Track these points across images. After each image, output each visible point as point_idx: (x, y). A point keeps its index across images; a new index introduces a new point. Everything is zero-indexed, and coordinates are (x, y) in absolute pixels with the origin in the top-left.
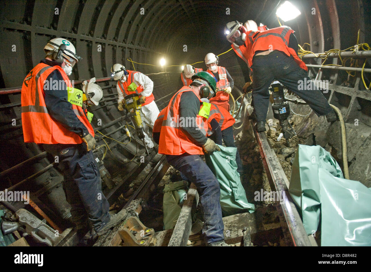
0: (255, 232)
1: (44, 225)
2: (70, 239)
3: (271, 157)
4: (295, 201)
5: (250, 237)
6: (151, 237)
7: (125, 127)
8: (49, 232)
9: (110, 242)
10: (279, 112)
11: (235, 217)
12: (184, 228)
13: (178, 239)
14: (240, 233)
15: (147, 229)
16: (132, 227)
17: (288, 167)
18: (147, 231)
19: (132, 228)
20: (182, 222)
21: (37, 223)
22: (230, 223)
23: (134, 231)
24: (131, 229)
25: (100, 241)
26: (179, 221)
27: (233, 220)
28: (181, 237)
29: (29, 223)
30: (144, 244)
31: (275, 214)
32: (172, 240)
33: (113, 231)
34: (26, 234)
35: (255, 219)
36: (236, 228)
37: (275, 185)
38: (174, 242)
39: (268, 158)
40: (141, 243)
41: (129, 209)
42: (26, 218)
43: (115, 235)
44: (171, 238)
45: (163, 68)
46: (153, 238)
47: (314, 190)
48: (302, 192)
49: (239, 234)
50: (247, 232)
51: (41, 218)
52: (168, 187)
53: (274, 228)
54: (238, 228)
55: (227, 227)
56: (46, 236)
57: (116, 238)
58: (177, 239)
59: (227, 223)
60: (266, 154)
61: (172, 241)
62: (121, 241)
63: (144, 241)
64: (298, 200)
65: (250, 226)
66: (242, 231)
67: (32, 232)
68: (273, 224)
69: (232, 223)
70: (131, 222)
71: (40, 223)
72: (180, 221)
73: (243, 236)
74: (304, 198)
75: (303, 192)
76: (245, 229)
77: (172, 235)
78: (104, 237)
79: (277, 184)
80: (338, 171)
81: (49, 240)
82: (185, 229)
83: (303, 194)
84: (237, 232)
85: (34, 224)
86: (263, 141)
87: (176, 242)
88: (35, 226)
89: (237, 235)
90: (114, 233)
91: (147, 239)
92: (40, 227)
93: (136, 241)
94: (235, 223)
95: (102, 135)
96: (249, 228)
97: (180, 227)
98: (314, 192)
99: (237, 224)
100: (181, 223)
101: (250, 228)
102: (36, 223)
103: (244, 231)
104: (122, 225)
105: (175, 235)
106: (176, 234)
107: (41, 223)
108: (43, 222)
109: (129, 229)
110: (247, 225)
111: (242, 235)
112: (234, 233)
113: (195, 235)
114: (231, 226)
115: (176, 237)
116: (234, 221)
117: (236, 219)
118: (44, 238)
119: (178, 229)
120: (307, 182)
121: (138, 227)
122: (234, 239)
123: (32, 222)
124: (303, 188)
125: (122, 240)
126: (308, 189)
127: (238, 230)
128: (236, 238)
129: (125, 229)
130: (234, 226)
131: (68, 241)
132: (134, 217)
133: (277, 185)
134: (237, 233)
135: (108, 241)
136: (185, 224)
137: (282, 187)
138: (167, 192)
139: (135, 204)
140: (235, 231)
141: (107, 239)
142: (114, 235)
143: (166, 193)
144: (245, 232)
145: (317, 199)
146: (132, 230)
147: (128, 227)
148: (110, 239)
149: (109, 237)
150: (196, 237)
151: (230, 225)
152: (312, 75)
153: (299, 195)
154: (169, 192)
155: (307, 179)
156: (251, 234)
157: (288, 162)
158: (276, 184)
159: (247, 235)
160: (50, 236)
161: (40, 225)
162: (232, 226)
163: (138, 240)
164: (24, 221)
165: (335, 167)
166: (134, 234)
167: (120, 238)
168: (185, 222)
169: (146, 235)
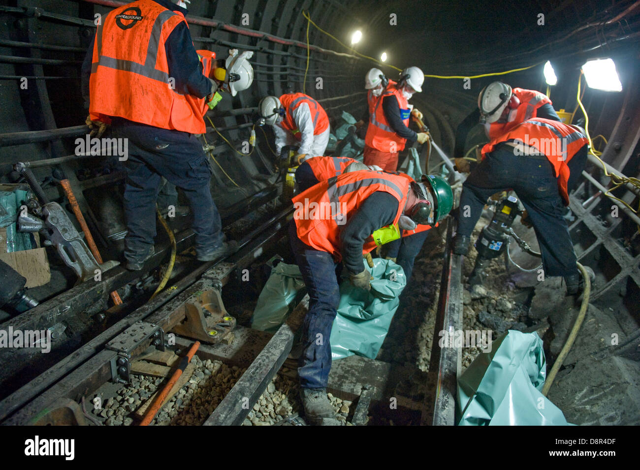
0: (379, 399)
1: (80, 241)
2: (112, 279)
3: (454, 305)
4: (460, 400)
5: (369, 403)
6: (228, 330)
7: (252, 127)
8: (84, 254)
9: (169, 314)
10: (489, 245)
11: (360, 360)
12: (283, 349)
13: (269, 362)
14: (358, 389)
15: (227, 316)
16: (206, 303)
17: (470, 319)
18: (226, 319)
19: (206, 306)
20: (284, 337)
21: (72, 235)
22: (349, 366)
23: (207, 311)
24: (204, 306)
25: (153, 303)
26: (280, 334)
27: (356, 364)
28: (273, 360)
29: (60, 229)
30: (215, 337)
31: (419, 387)
32: (259, 359)
33: (178, 298)
34: (48, 243)
35: (387, 379)
36: (354, 379)
37: (441, 356)
38: (262, 362)
39: (450, 305)
40: (211, 333)
41: (213, 273)
42: (58, 219)
43: (179, 307)
44: (260, 355)
45: (352, 47)
46: (230, 333)
47: (494, 399)
48: (475, 394)
49: (355, 390)
50: (367, 394)
51: (80, 229)
52: (283, 268)
53: (408, 406)
54: (358, 380)
55: (343, 370)
56: (78, 258)
57: (179, 311)
58: (267, 360)
59: (344, 364)
60: (451, 295)
61: (260, 361)
62: (184, 317)
63: (217, 332)
64: (464, 400)
65: (376, 386)
66: (361, 387)
67: (60, 244)
68: (410, 400)
69: (352, 367)
70: (209, 295)
71: (76, 236)
72: (282, 334)
73: (360, 396)
74: (474, 403)
75: (478, 394)
76: (367, 388)
77: (263, 351)
78: (161, 301)
79: (445, 357)
80: (540, 377)
81: (80, 265)
82: (284, 351)
83: (475, 396)
84: (354, 386)
85: (67, 234)
86: (454, 269)
87: (264, 365)
88: (67, 237)
89: (352, 390)
90: (178, 303)
91: (222, 331)
92: (73, 242)
93: (205, 328)
94: (356, 370)
95: (213, 127)
96: (373, 389)
97: (278, 343)
98: (492, 401)
99: (359, 373)
100: (282, 338)
101: (375, 390)
102: (71, 233)
103: (364, 389)
104: (194, 294)
105: (267, 353)
106: (269, 352)
107: (78, 237)
108: (80, 236)
109: (200, 305)
110: (372, 382)
111: (359, 394)
112: (350, 384)
113: (292, 359)
114: (348, 371)
115: (267, 357)
116: (357, 366)
117: (360, 365)
118: (73, 261)
119: (274, 345)
120: (489, 385)
121: (216, 307)
122: (346, 393)
123: (65, 230)
124: (480, 389)
125: (186, 316)
126: (487, 394)
127: (356, 383)
128: (349, 393)
129: (197, 304)
130: (353, 375)
131: (107, 281)
132: (215, 291)
133: (443, 357)
134: (352, 387)
135: (167, 312)
136: (286, 342)
137: (450, 364)
138: (278, 274)
139: (225, 270)
140: (351, 382)
141: (165, 307)
142: (177, 306)
143: (275, 275)
144: (365, 392)
145: (490, 412)
146: (204, 308)
147: (201, 302)
148: (169, 309)
149: (169, 306)
150: (293, 364)
151: (348, 368)
152: (583, 193)
153: (469, 394)
154: (280, 276)
155: (492, 380)
156: (371, 400)
157: (474, 310)
158: (443, 354)
159: (365, 398)
160: (84, 262)
161: (75, 239)
162: (350, 372)
163: (208, 326)
164: (54, 223)
165: (540, 369)
166: (206, 315)
167: (184, 313)
168: (288, 339)
169: (223, 324)
